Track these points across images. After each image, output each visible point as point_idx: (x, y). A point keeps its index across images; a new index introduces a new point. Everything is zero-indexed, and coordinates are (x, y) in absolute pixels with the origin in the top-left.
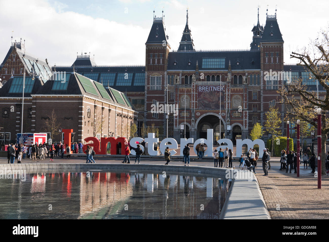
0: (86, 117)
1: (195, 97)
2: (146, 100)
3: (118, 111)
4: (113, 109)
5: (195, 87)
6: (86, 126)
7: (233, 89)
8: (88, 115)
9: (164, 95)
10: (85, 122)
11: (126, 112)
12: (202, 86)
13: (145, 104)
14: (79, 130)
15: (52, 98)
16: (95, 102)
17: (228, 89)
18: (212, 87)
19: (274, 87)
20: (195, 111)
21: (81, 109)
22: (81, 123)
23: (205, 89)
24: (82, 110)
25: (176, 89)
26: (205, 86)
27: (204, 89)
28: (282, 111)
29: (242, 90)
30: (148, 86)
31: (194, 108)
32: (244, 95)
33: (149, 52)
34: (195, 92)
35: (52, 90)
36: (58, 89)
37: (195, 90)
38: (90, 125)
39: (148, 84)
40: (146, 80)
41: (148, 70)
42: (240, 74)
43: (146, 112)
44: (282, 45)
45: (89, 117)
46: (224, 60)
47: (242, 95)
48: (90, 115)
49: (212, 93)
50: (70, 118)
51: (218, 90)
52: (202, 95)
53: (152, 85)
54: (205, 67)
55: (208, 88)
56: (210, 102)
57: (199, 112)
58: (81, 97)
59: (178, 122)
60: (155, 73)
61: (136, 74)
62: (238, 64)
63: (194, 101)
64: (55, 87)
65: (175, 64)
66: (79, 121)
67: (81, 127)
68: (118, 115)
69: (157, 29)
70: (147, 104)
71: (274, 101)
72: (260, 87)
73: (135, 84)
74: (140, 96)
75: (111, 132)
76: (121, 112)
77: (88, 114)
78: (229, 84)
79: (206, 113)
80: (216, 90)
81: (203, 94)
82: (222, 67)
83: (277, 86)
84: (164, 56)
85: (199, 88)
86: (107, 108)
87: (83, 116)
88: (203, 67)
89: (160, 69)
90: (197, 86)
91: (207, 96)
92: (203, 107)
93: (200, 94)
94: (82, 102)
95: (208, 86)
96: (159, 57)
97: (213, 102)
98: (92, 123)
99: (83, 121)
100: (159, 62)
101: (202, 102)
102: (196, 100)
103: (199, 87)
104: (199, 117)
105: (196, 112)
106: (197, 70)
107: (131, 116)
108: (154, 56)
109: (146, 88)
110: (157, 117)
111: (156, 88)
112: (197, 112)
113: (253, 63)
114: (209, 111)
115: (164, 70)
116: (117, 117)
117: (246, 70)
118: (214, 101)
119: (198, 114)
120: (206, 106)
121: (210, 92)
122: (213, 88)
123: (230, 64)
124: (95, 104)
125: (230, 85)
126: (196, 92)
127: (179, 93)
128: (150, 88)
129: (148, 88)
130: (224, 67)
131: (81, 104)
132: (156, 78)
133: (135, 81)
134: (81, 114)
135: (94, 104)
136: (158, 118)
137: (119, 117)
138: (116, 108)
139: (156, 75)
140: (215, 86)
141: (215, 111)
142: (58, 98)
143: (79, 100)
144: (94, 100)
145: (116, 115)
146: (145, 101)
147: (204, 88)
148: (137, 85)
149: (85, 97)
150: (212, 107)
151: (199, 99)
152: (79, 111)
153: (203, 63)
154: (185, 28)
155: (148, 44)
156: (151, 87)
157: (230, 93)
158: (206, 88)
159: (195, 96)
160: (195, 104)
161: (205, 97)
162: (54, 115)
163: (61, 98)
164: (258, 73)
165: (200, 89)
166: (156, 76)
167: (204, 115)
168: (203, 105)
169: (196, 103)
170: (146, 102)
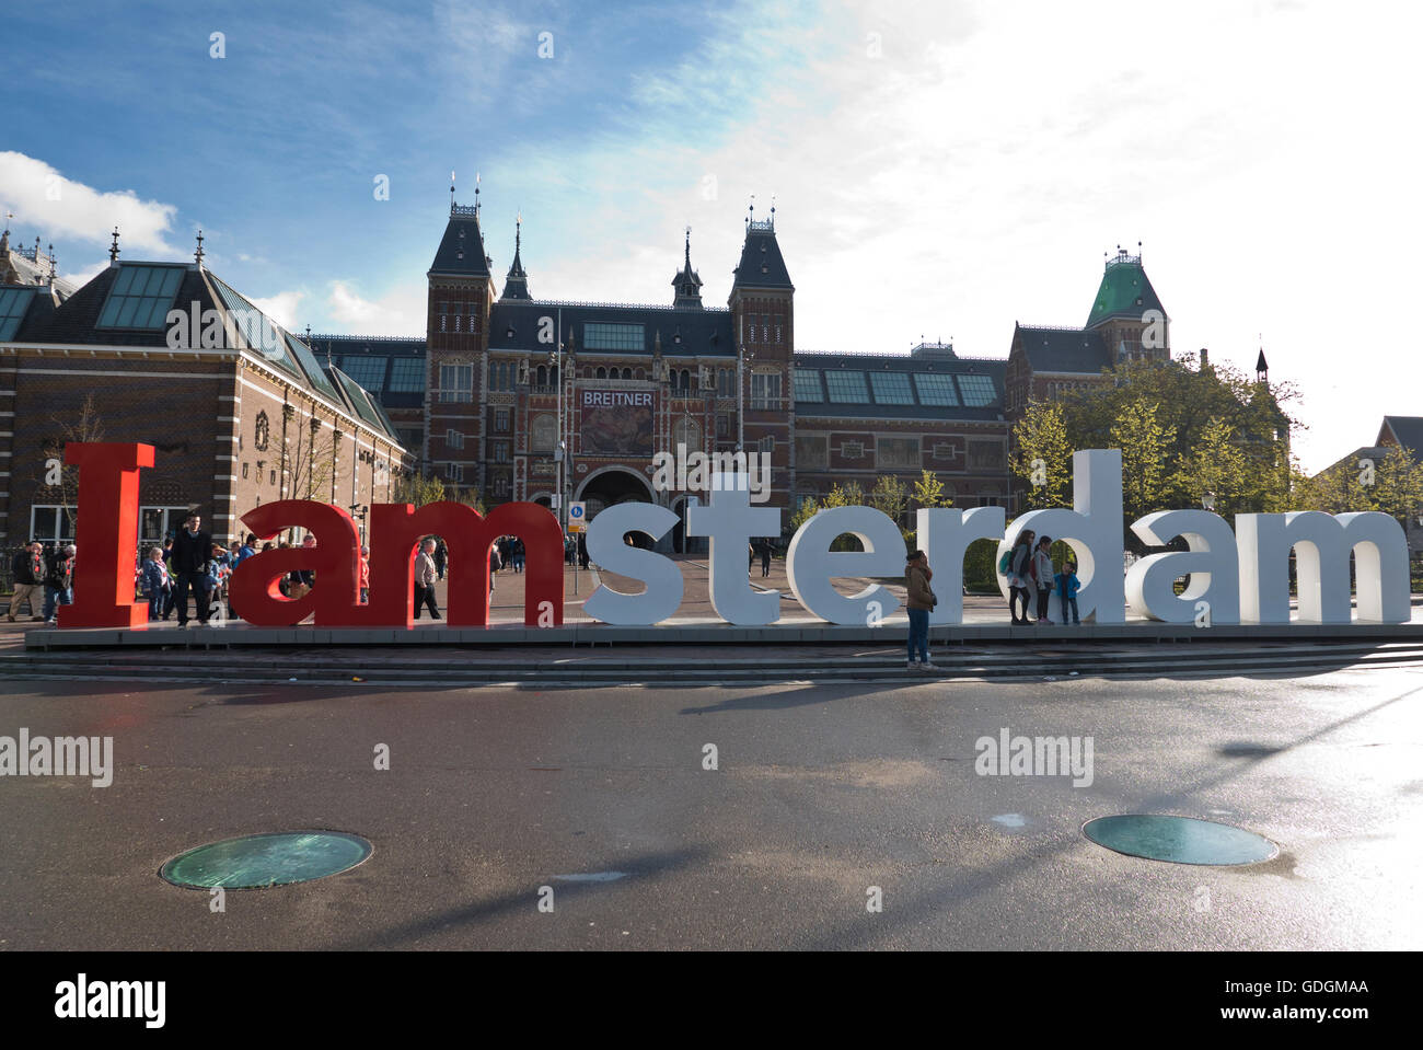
0: (249, 442)
1: (573, 422)
2: (427, 429)
3: (363, 444)
4: (349, 436)
5: (573, 395)
6: (247, 482)
7: (677, 401)
8: (257, 438)
9: (480, 417)
10: (245, 465)
11: (385, 451)
12: (592, 392)
13: (426, 440)
14: (217, 497)
15: (96, 360)
16: (286, 392)
17: (665, 402)
18: (619, 395)
19: (770, 402)
20: (572, 459)
21: (230, 409)
22: (227, 468)
23: (602, 399)
24: (232, 414)
25: (521, 399)
26: (602, 392)
27: (599, 399)
28: (791, 465)
29: (702, 404)
30: (434, 391)
31: (572, 453)
32: (707, 419)
33: (440, 300)
34: (572, 407)
35: (96, 327)
36: (124, 322)
37: (573, 400)
38: (267, 476)
39: (435, 384)
40: (428, 376)
41: (435, 347)
42: (685, 366)
43: (426, 462)
44: (791, 297)
45: (260, 448)
46: (641, 329)
47: (702, 419)
48: (265, 440)
49: (620, 411)
50: (175, 447)
51: (636, 404)
52: (592, 417)
53: (444, 387)
54: (592, 346)
55: (611, 396)
56: (614, 435)
57: (584, 462)
58: (227, 357)
59: (524, 490)
60: (452, 357)
61: (397, 362)
62: (678, 340)
63: (572, 433)
64: (110, 317)
65: (510, 335)
66: (219, 458)
67: (228, 482)
68: (361, 457)
69: (462, 236)
70: (429, 441)
71: (771, 439)
72: (736, 401)
73: (393, 388)
74: (408, 420)
75: (358, 505)
76: (370, 448)
77: (257, 433)
78: (666, 387)
79: (604, 464)
80: (631, 403)
81: (596, 413)
82: (636, 347)
83: (777, 402)
84: (480, 309)
85: (586, 398)
86: (327, 425)
87: (235, 440)
88: (586, 345)
89: (468, 344)
90: (580, 392)
91: (608, 419)
92: (596, 449)
93: (587, 412)
94: (234, 379)
95: (611, 392)
96: (465, 311)
97: (624, 437)
98: (273, 473)
99: (234, 459)
100: (465, 325)
101: (593, 436)
102: (577, 430)
103: (586, 394)
104: (583, 476)
105: (576, 463)
106: (571, 351)
107: (397, 468)
108: (452, 309)
109: (428, 397)
110: (459, 478)
111: (456, 399)
112: (580, 462)
113: (716, 341)
114: (613, 460)
115: (480, 349)
116: (358, 461)
117: (700, 358)
118: (626, 432)
119: (583, 468)
120: (604, 446)
121: (615, 408)
122: (623, 397)
123: (658, 341)
124: (286, 399)
125: (669, 390)
126: (577, 407)
127: (528, 409)
128: (440, 396)
129: (434, 396)
130: (642, 347)
131: (230, 386)
132: (456, 369)
133: (394, 378)
134: (229, 429)
135: (283, 402)
136: (462, 480)
137: (364, 463)
138: (356, 431)
139: (456, 360)
140: (629, 393)
141: (628, 460)
142: (123, 361)
143: (218, 372)
144: (282, 382)
145: (357, 455)
146: (425, 434)
147: (598, 396)
148: (399, 389)
149: (248, 362)
150: (621, 450)
151: (584, 426)
152: (220, 419)
153: (586, 336)
154: (511, 265)
155: (433, 274)
156: (444, 394)
157: (669, 412)
158: (605, 398)
159: (573, 418)
160: (572, 440)
161: (601, 421)
162: (91, 422)
163: (135, 361)
164: (731, 366)
165: (588, 399)
166: (456, 364)
167: (600, 471)
168: (596, 445)
169: (576, 438)
170: (428, 436)
